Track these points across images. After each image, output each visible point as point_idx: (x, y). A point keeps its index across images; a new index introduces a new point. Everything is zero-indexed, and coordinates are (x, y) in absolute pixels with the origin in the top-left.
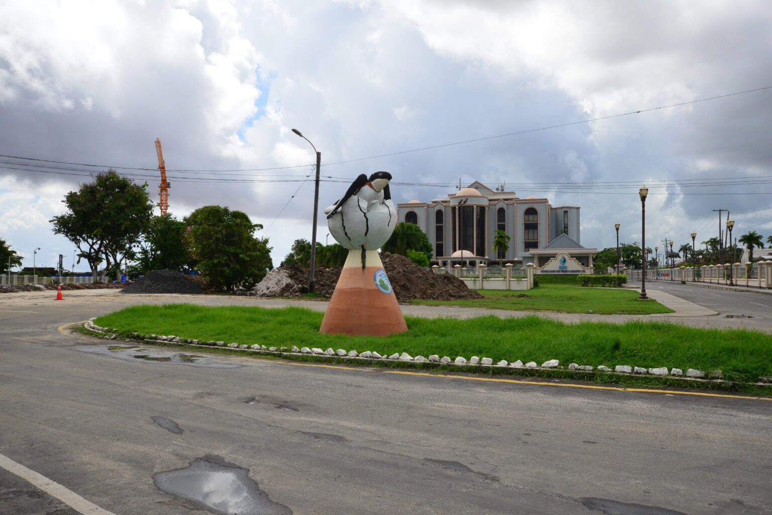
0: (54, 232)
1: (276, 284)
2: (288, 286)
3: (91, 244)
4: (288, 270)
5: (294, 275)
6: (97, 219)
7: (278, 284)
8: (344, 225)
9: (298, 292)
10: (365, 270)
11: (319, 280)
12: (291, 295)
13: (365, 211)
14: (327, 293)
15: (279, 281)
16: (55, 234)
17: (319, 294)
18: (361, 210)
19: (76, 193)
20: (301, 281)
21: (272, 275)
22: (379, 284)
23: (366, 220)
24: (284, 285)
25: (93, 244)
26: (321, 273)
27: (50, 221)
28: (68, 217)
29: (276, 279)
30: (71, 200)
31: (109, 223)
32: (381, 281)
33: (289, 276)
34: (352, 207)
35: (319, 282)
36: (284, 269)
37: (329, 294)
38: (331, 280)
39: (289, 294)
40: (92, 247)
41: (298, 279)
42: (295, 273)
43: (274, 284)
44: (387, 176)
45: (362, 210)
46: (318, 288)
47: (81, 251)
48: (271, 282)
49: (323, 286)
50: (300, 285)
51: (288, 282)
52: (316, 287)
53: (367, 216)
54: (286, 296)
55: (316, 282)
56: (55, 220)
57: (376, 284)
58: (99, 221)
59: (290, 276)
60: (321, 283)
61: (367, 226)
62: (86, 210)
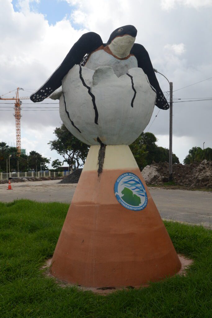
0: (51, 149)
1: (148, 176)
2: (155, 177)
3: (69, 155)
4: (157, 166)
5: (160, 170)
6: (69, 141)
7: (149, 176)
8: (67, 110)
9: (161, 181)
10: (102, 175)
11: (177, 173)
12: (156, 183)
13: (89, 86)
14: (181, 182)
15: (150, 174)
16: (51, 150)
17: (176, 183)
18: (84, 85)
19: (59, 128)
20: (165, 173)
21: (146, 170)
22: (121, 195)
23: (91, 98)
24: (153, 176)
25: (70, 154)
26: (178, 167)
27: (48, 144)
28: (57, 141)
29: (148, 173)
30: (57, 132)
31: (75, 143)
32: (126, 191)
33: (156, 170)
34: (73, 81)
35: (176, 174)
36: (154, 166)
37: (182, 183)
38: (186, 173)
39: (155, 183)
40: (69, 156)
41: (163, 172)
42: (161, 168)
43: (147, 176)
44: (130, 31)
45: (86, 83)
46: (176, 178)
47: (65, 159)
48: (145, 175)
49: (180, 177)
50: (163, 177)
51: (155, 175)
52: (175, 178)
53: (93, 92)
54: (153, 185)
55: (175, 174)
56: (50, 143)
57: (117, 197)
58: (70, 142)
59: (158, 170)
60: (178, 175)
61: (95, 108)
62: (63, 137)
